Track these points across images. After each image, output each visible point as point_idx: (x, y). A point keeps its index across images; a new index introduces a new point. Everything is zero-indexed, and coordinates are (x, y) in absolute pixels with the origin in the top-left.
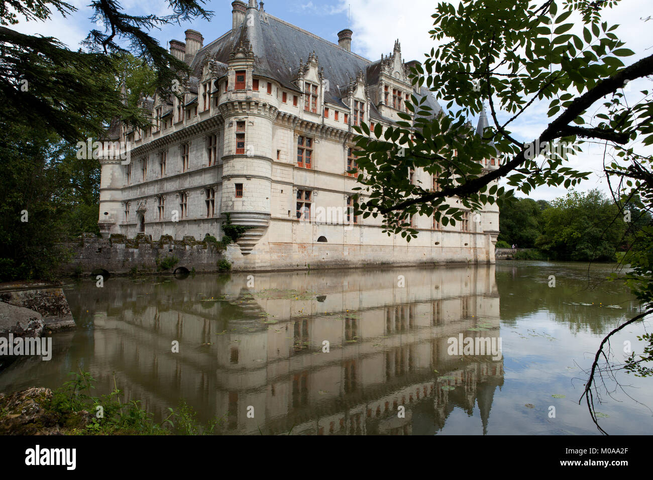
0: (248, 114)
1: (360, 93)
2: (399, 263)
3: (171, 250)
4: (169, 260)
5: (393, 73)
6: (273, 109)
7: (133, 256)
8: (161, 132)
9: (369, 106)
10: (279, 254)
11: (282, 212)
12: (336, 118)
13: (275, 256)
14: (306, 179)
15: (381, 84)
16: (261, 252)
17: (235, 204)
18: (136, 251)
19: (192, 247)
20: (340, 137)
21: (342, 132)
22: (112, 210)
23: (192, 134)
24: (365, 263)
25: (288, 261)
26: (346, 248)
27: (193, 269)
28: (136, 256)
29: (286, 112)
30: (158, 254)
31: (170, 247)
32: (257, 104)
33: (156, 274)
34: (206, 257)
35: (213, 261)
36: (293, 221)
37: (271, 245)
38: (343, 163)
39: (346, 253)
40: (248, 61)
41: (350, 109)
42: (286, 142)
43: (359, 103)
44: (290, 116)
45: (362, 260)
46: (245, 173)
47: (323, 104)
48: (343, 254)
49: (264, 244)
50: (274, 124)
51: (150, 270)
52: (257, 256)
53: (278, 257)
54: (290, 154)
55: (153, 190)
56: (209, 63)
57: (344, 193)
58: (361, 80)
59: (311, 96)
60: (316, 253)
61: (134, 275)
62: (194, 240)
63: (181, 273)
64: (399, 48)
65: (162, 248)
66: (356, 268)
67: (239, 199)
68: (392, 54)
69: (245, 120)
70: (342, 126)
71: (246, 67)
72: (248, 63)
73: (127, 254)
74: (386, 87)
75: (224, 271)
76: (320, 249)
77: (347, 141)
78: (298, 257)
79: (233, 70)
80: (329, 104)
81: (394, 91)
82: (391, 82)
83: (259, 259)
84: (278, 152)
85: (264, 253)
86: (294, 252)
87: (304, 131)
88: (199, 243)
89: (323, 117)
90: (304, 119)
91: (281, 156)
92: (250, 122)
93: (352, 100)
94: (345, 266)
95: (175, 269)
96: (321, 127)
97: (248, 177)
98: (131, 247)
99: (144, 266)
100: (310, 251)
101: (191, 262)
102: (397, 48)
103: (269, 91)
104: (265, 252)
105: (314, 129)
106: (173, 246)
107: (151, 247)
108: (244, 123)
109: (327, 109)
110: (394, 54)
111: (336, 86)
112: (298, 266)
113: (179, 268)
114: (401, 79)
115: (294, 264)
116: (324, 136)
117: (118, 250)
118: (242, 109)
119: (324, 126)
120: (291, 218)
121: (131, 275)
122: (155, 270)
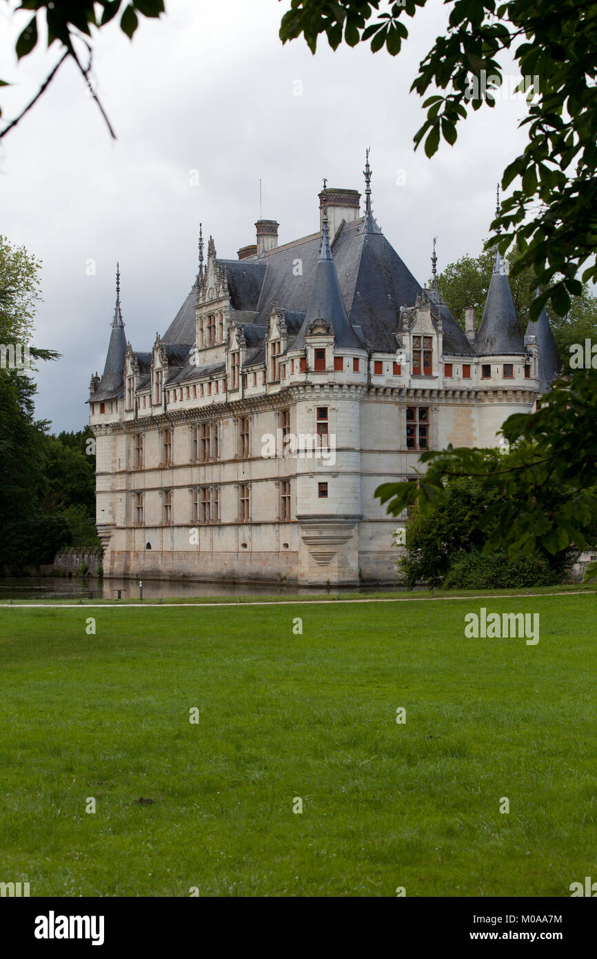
2: (198, 576)
5: (207, 295)
11: (121, 520)
13: (116, 565)
16: (107, 560)
24: (171, 574)
25: (122, 570)
43: (160, 373)
49: (109, 553)
66: (165, 580)
70: (148, 411)
74: (202, 321)
81: (210, 318)
82: (205, 310)
86: (131, 560)
94: (159, 578)
100: (140, 560)
101: (92, 569)
109: (139, 399)
112: (133, 574)
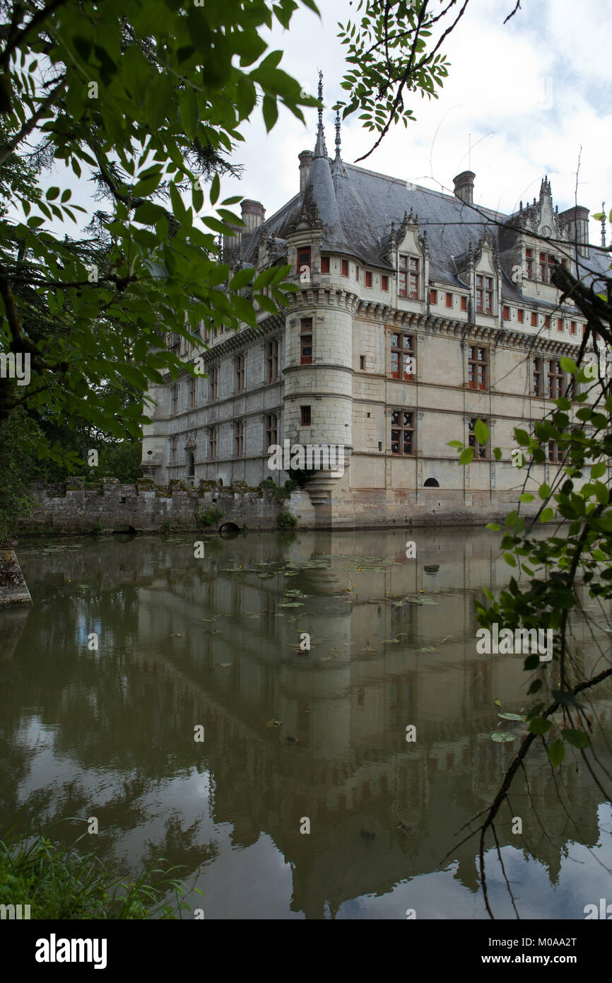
0: (315, 307)
1: (485, 264)
3: (214, 500)
4: (212, 514)
5: (539, 230)
6: (352, 297)
7: (165, 508)
8: (211, 341)
9: (500, 282)
10: (366, 505)
11: (370, 444)
12: (449, 303)
13: (360, 508)
14: (404, 395)
15: (521, 247)
16: (339, 501)
17: (301, 434)
18: (169, 501)
19: (243, 496)
20: (455, 331)
21: (458, 325)
22: (157, 447)
23: (247, 341)
24: (499, 517)
25: (379, 515)
26: (469, 496)
27: (245, 526)
28: (169, 508)
29: (371, 300)
30: (197, 504)
31: (213, 495)
32: (327, 292)
33: (195, 532)
34: (263, 511)
35: (272, 515)
36: (385, 456)
37: (354, 492)
38: (461, 370)
39: (468, 503)
40: (313, 233)
41: (469, 289)
42: (373, 344)
43: (484, 279)
44: (378, 306)
45: (495, 514)
46: (314, 390)
47: (427, 284)
48: (464, 504)
49: (343, 490)
50: (356, 319)
51: (187, 527)
52: (334, 508)
53: (365, 508)
54: (380, 362)
55: (202, 419)
56: (265, 241)
57: (464, 413)
58: (486, 244)
59: (409, 274)
60: (423, 504)
61: (167, 533)
62: (246, 486)
63: (228, 531)
64: (549, 189)
65: (202, 496)
67: (306, 428)
68: (538, 200)
69: (312, 315)
70: (458, 314)
71: (310, 241)
72: (313, 235)
73: (158, 506)
74: (529, 251)
75: (286, 528)
76: (428, 498)
77: (467, 337)
78: (393, 508)
79: (293, 247)
80: (436, 284)
81: (542, 255)
82: (537, 242)
83: (336, 511)
84: (362, 358)
85: (343, 503)
86: (387, 502)
87: (400, 325)
88: (252, 490)
89: (428, 304)
90: (399, 308)
91: (367, 364)
92: (319, 318)
93: (472, 275)
94: (468, 522)
95: (220, 525)
96: (425, 318)
97: (318, 396)
98: (163, 496)
99: (178, 521)
100: (413, 501)
101: (241, 516)
102: (546, 189)
103: (345, 272)
104: (345, 502)
105: (415, 322)
106: (217, 494)
107: (189, 496)
108: (310, 319)
109: (434, 292)
110: (541, 199)
111: (448, 256)
112: (394, 521)
113: (226, 524)
114: (553, 237)
115: (388, 518)
116: (431, 331)
117: (146, 500)
118: (307, 300)
119: (430, 317)
120: (383, 452)
121: (163, 533)
122: (193, 527)
